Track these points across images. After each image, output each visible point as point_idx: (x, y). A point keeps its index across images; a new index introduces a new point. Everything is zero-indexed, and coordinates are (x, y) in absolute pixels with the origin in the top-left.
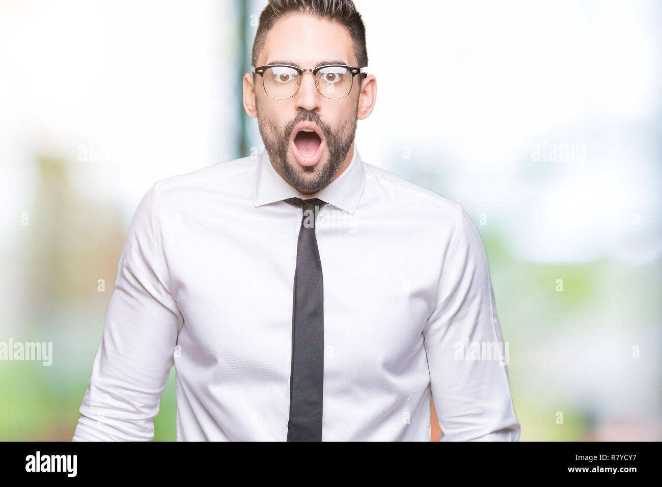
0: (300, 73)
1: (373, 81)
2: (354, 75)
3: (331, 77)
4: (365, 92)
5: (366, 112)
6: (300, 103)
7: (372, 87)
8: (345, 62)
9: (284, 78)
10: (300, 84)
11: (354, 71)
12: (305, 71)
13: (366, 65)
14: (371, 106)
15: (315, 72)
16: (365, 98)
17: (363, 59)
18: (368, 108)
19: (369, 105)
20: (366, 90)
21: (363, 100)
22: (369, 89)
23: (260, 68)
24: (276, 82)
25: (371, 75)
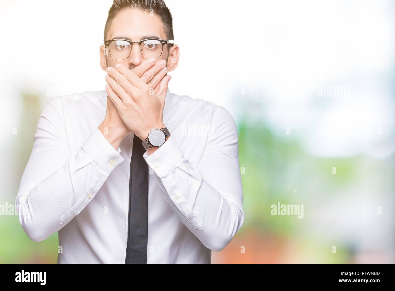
0: (131, 44)
1: (177, 48)
2: (163, 44)
3: (150, 46)
4: (172, 55)
5: (173, 66)
6: (131, 61)
7: (177, 52)
8: (158, 37)
9: (122, 47)
10: (131, 51)
11: (164, 42)
12: (134, 42)
13: (173, 39)
14: (176, 63)
15: (140, 43)
16: (172, 58)
17: (171, 35)
18: (174, 64)
19: (175, 63)
20: (173, 54)
21: (171, 59)
22: (174, 53)
23: (108, 41)
24: (117, 49)
25: (176, 45)
